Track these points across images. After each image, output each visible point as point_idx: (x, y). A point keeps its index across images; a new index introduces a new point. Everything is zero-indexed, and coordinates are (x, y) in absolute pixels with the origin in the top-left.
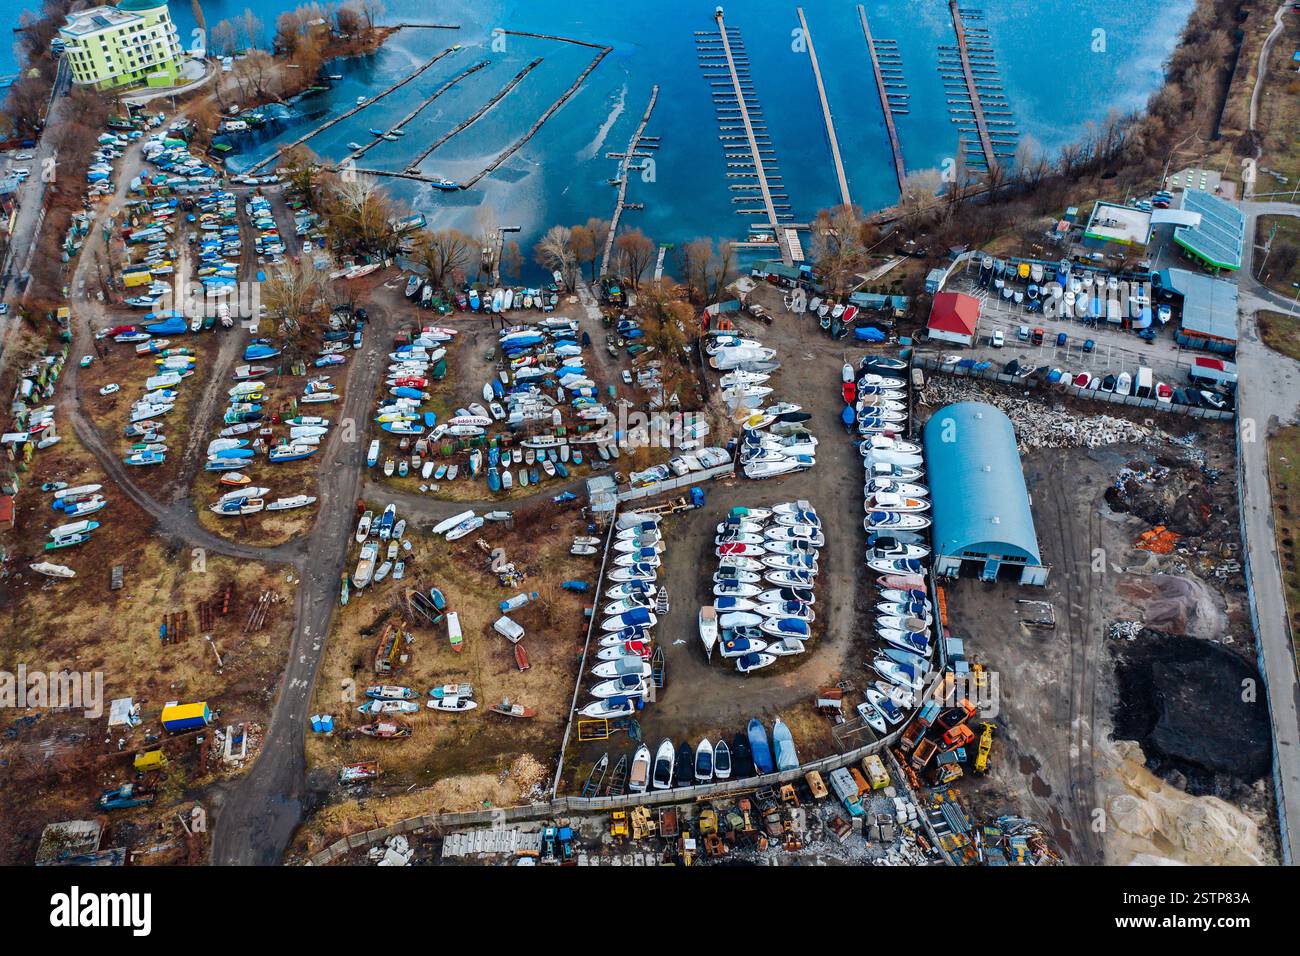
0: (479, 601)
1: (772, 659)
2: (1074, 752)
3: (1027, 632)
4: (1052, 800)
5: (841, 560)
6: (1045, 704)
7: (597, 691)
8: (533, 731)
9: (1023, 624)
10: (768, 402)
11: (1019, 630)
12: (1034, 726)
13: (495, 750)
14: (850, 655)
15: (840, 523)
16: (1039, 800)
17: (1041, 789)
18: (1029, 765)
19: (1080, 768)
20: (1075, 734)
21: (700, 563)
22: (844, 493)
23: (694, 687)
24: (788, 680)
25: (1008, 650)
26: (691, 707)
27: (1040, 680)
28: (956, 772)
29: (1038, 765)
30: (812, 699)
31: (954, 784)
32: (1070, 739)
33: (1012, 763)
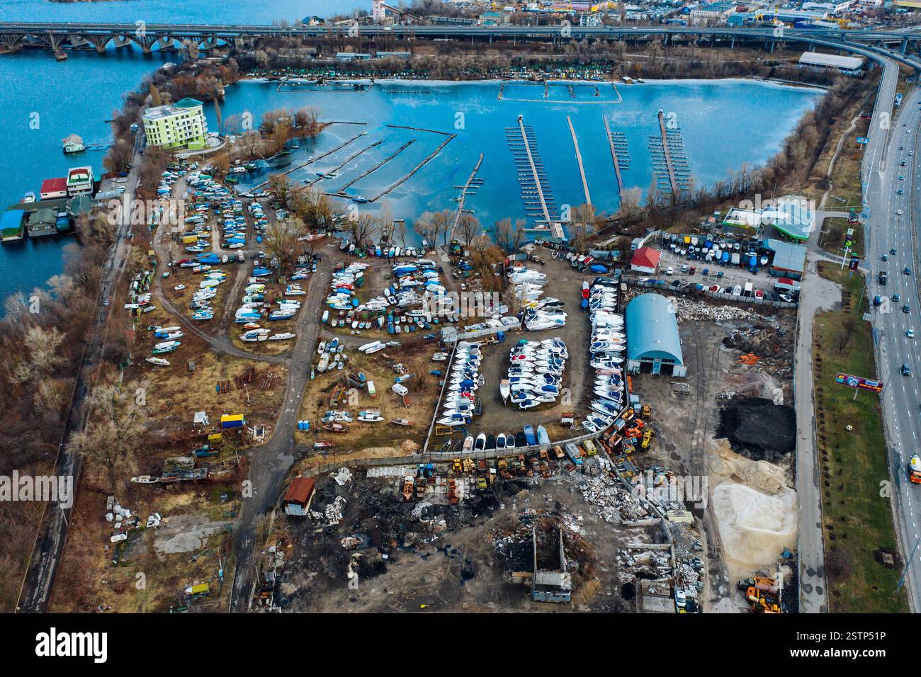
0: (383, 379)
1: (538, 403)
2: (694, 443)
3: (674, 396)
4: (681, 461)
5: (577, 366)
6: (681, 424)
7: (445, 414)
8: (412, 431)
9: (672, 393)
10: (540, 298)
11: (670, 395)
12: (674, 433)
13: (393, 438)
14: (580, 403)
15: (577, 350)
16: (674, 461)
17: (675, 457)
18: (670, 448)
19: (697, 449)
20: (695, 437)
21: (501, 366)
22: (581, 338)
23: (497, 415)
24: (546, 413)
25: (663, 403)
26: (495, 423)
27: (679, 415)
28: (631, 449)
29: (675, 448)
30: (559, 420)
31: (630, 454)
32: (693, 438)
33: (661, 447)
